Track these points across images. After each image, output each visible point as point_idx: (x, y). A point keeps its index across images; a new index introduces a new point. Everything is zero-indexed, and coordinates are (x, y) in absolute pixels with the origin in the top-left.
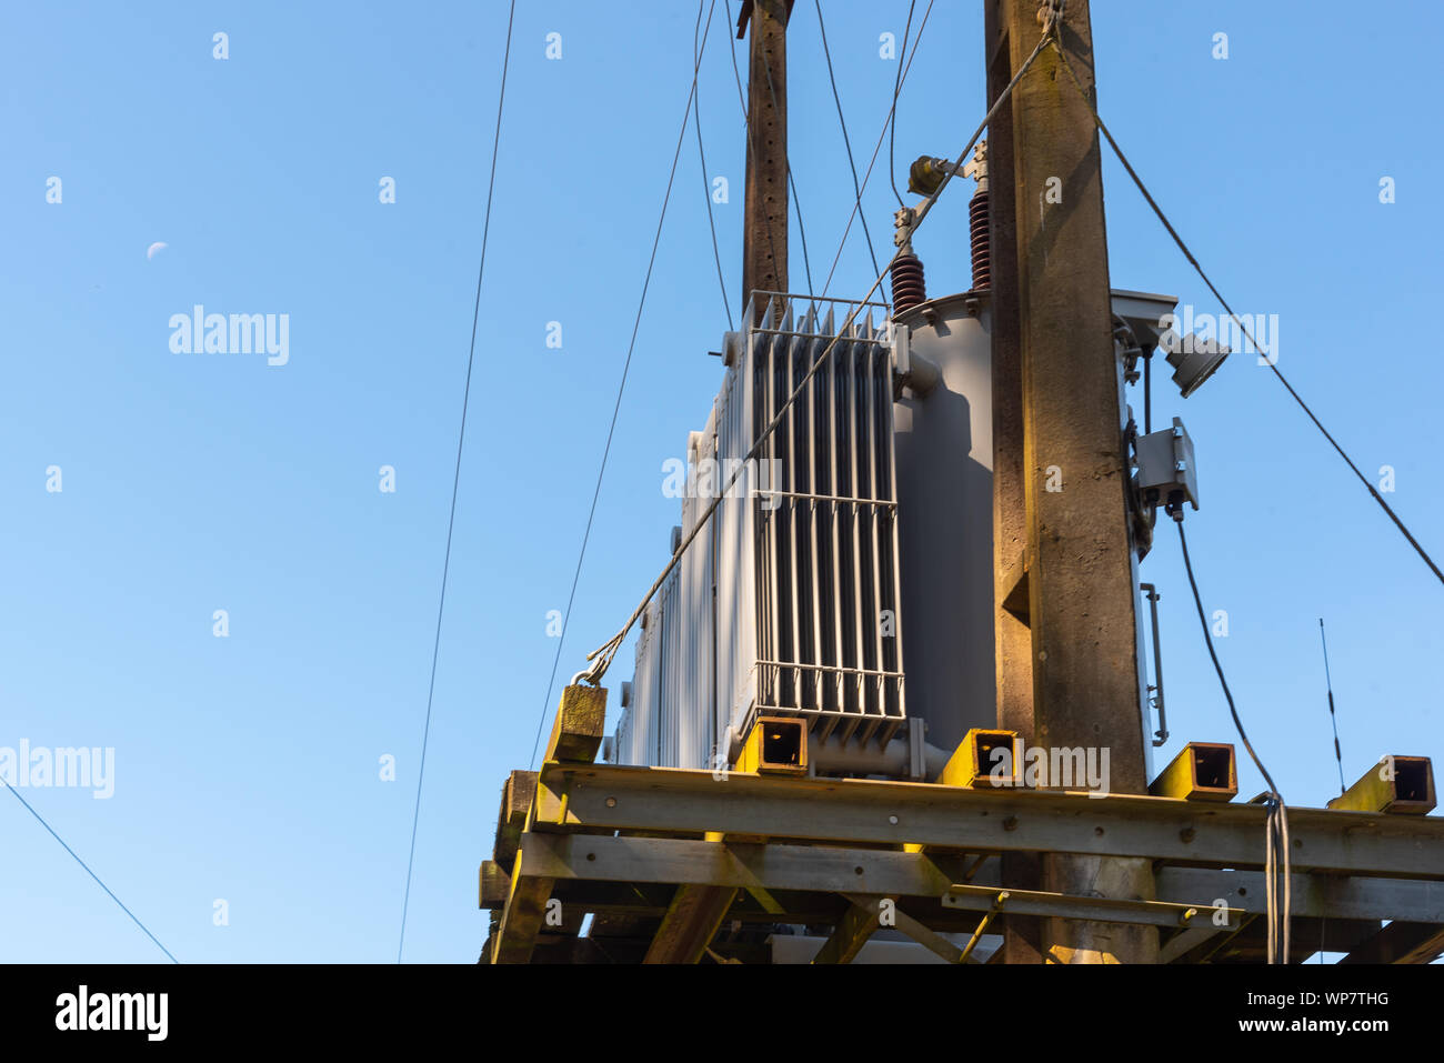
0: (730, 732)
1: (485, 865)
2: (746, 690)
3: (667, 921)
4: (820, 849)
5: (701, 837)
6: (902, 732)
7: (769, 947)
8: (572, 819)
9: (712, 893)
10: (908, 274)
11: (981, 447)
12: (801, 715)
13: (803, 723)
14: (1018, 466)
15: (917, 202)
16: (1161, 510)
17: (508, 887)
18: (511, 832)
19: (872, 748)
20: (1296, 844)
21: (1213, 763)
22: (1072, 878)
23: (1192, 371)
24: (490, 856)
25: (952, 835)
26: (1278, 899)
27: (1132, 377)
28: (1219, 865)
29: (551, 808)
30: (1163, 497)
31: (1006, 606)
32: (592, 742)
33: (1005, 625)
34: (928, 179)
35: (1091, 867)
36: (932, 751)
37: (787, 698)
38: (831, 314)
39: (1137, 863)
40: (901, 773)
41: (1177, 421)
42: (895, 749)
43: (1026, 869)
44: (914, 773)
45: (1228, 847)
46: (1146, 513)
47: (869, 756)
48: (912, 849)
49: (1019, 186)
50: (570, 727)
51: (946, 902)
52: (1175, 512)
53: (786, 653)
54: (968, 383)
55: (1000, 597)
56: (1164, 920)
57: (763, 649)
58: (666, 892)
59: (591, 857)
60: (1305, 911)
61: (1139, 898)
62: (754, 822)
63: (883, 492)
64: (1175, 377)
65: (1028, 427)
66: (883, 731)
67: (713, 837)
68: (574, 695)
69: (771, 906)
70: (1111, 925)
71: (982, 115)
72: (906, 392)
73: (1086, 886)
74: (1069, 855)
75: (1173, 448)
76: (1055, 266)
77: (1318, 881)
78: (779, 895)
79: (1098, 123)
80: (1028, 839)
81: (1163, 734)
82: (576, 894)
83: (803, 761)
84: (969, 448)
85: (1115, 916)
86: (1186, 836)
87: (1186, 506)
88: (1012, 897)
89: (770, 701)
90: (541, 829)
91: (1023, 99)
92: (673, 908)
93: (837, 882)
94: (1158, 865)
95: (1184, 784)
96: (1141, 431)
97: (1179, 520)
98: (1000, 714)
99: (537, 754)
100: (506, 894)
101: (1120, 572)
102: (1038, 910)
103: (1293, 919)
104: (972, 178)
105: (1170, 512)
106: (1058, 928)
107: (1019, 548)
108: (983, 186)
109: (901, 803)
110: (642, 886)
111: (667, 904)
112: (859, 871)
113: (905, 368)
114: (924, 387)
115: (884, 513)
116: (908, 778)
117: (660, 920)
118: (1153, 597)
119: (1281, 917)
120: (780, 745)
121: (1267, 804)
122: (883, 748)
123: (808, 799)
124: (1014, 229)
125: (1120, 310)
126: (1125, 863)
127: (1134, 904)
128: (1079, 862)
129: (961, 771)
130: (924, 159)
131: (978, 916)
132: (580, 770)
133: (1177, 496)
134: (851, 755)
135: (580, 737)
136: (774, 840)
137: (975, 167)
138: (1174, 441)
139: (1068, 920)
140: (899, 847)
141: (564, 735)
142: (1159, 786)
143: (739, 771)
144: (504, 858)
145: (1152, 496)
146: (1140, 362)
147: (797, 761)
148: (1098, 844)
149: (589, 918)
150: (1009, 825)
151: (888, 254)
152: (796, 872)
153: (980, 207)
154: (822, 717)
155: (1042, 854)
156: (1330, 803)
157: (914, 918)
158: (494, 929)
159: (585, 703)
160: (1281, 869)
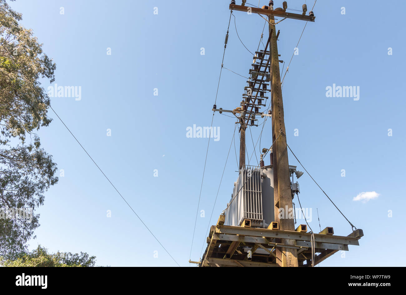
0: (240, 221)
1: (208, 237)
2: (242, 216)
3: (231, 246)
4: (252, 237)
5: (236, 235)
6: (262, 222)
7: (244, 249)
8: (220, 232)
9: (237, 242)
10: (262, 163)
11: (272, 185)
12: (249, 219)
13: (250, 220)
14: (277, 188)
15: (263, 153)
16: (295, 193)
17: (211, 240)
18: (211, 233)
19: (258, 224)
20: (315, 238)
21: (304, 227)
22: (285, 242)
23: (299, 175)
24: (208, 236)
25: (269, 236)
26: (313, 246)
27: (291, 176)
28: (303, 241)
29: (218, 231)
30: (295, 191)
31: (276, 206)
32: (223, 222)
33: (276, 208)
34: (265, 151)
35: (288, 241)
36: (266, 224)
37: (247, 217)
38: (253, 168)
39: (294, 240)
40: (262, 227)
41: (297, 182)
42: (261, 224)
43: (279, 241)
44: (264, 227)
45: (306, 239)
46: (293, 194)
47: (258, 225)
48: (263, 237)
49: (277, 152)
50: (221, 220)
51: (269, 245)
52: (297, 193)
53: (247, 211)
54: (270, 176)
55: (275, 204)
56: (298, 248)
57: (244, 210)
58: (231, 242)
59: (222, 237)
60: (316, 248)
61: (294, 245)
62: (243, 233)
63: (260, 190)
64: (297, 176)
65: (278, 183)
66: (260, 221)
67: (238, 235)
68: (221, 216)
69: (244, 244)
70: (291, 248)
71: (272, 144)
72: (262, 177)
73: (287, 243)
74: (285, 239)
75: (297, 186)
76: (282, 162)
77: (318, 243)
78: (246, 243)
79: (287, 144)
80: (279, 237)
81: (296, 222)
82: (219, 242)
83: (250, 225)
84: (270, 185)
85: (291, 247)
86: (300, 237)
87: (298, 193)
88: (278, 244)
89: (245, 217)
90: (216, 233)
91: (277, 142)
92: (232, 244)
93: (254, 241)
94: (296, 240)
95: (300, 230)
96: (292, 183)
97: (297, 195)
98: (275, 220)
99: (216, 223)
100: (210, 241)
101: (291, 202)
102: (281, 246)
103: (315, 248)
104: (270, 151)
105: (296, 194)
106: (283, 249)
107: (277, 198)
108: (272, 152)
109: (263, 231)
110: (228, 241)
111: (231, 243)
112: (257, 240)
113: (262, 175)
114: (264, 177)
115: (260, 193)
116: (263, 228)
117: (230, 245)
118: (294, 204)
119: (313, 248)
120: (248, 223)
121: (311, 233)
122: (260, 224)
123: (251, 230)
124: (276, 158)
125: (290, 168)
126: (292, 240)
127: (294, 246)
128: (286, 240)
129: (271, 227)
130: (264, 148)
131: (273, 247)
132: (222, 226)
133: (297, 191)
134: (255, 224)
135: (222, 222)
136: (246, 236)
137: (271, 150)
138: (297, 184)
139: (285, 248)
140: (262, 237)
141: (220, 221)
142: (296, 230)
143: (242, 226)
144: (210, 237)
145: (294, 191)
146: (292, 174)
147: (249, 225)
148: (289, 238)
149: (220, 245)
150: (277, 235)
151: (259, 160)
152: (248, 240)
153: (272, 155)
154: (255, 220)
155: (281, 239)
156: (319, 233)
157: (263, 246)
158: (208, 246)
159: (222, 217)
160: (313, 241)
